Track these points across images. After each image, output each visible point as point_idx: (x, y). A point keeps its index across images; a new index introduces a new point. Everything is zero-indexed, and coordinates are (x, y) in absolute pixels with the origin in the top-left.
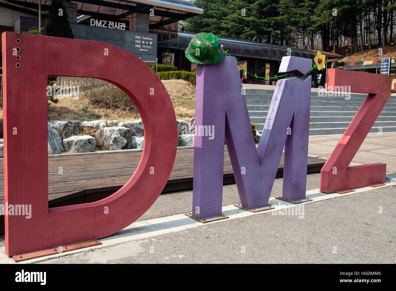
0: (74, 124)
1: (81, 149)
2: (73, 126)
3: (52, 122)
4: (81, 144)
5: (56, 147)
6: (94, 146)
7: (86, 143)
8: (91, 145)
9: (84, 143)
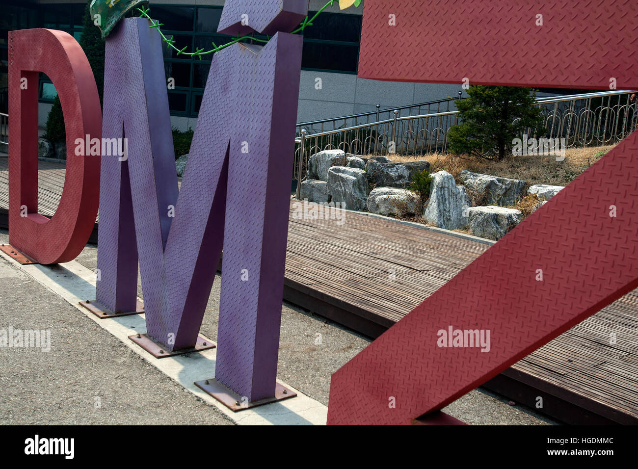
0: (508, 185)
1: (478, 230)
2: (504, 187)
3: (474, 176)
4: (478, 220)
5: (450, 216)
6: (502, 231)
7: (487, 221)
8: (497, 228)
9: (483, 220)
